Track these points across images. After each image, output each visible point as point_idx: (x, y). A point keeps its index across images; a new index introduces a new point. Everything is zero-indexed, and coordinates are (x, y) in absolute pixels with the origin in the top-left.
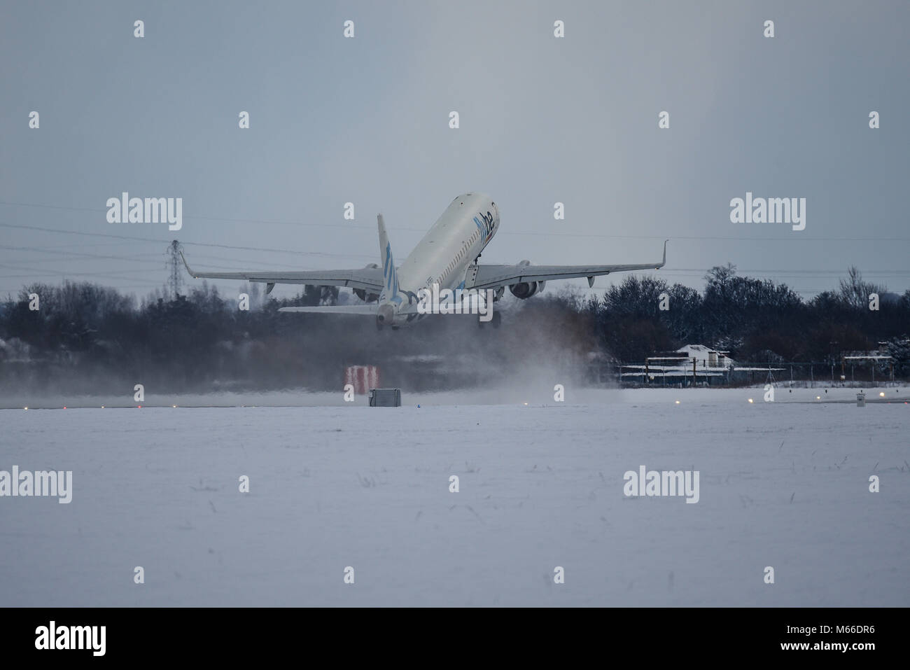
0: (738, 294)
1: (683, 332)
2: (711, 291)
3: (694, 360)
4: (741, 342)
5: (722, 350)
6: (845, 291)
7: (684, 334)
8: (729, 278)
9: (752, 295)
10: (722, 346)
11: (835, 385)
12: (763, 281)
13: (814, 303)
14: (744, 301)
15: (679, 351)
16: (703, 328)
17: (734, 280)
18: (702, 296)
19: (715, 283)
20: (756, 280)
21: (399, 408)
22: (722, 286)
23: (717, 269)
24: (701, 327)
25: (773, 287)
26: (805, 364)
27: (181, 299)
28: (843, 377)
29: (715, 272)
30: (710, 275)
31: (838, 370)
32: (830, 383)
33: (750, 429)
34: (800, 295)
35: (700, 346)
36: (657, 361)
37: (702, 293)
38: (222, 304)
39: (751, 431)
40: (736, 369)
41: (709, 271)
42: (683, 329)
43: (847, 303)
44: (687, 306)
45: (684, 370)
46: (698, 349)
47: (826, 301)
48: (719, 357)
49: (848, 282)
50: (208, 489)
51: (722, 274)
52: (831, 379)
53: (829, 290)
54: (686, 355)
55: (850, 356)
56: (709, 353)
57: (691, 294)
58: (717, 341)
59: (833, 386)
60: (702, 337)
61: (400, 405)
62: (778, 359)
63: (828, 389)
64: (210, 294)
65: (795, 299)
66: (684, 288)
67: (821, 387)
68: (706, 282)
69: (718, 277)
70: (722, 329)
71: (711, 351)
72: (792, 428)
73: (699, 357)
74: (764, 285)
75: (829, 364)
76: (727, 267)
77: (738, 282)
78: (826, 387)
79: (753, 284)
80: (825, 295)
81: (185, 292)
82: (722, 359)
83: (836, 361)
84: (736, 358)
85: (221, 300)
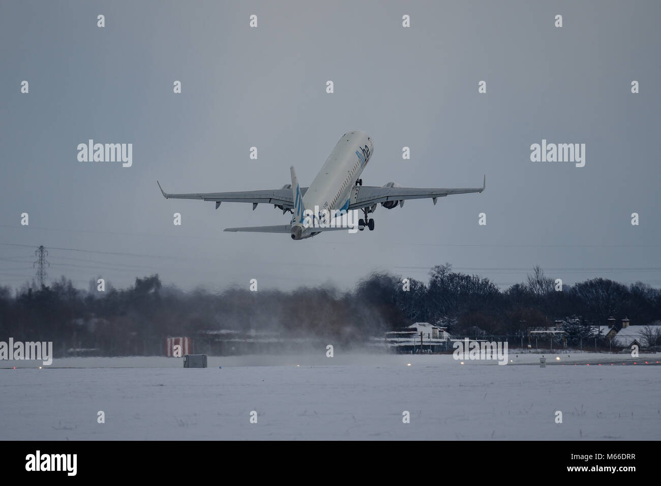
0: (453, 285)
1: (413, 314)
2: (433, 283)
3: (421, 334)
4: (455, 321)
5: (442, 326)
6: (532, 284)
7: (414, 315)
8: (446, 274)
9: (463, 286)
10: (442, 324)
11: (524, 351)
12: (472, 276)
13: (509, 293)
14: (458, 291)
15: (411, 327)
16: (428, 310)
17: (450, 275)
18: (427, 286)
19: (437, 277)
20: (466, 275)
21: (205, 368)
22: (442, 280)
23: (438, 267)
24: (427, 310)
25: (479, 280)
26: (502, 336)
27: (45, 289)
28: (530, 346)
29: (437, 269)
30: (433, 271)
31: (526, 341)
32: (520, 350)
33: (462, 384)
34: (498, 286)
35: (425, 323)
36: (394, 334)
37: (427, 285)
38: (76, 293)
39: (462, 386)
40: (451, 340)
41: (432, 269)
42: (413, 311)
43: (533, 292)
44: (416, 294)
45: (414, 341)
46: (424, 325)
47: (517, 291)
48: (439, 331)
49: (534, 277)
50: (65, 428)
51: (442, 270)
52: (521, 347)
53: (519, 283)
54: (415, 329)
55: (534, 330)
56: (433, 328)
57: (419, 285)
58: (438, 320)
59: (522, 353)
60: (427, 317)
61: (207, 367)
62: (482, 333)
63: (518, 355)
64: (67, 285)
65: (494, 289)
66: (414, 281)
67: (513, 353)
68: (430, 277)
69: (438, 273)
70: (441, 312)
71: (434, 327)
72: (492, 383)
73: (425, 331)
74: (472, 279)
75: (519, 336)
76: (445, 266)
77: (452, 277)
78: (517, 353)
79: (464, 278)
80: (517, 286)
81: (49, 284)
82: (442, 333)
83: (524, 334)
84: (452, 332)
85: (75, 289)
